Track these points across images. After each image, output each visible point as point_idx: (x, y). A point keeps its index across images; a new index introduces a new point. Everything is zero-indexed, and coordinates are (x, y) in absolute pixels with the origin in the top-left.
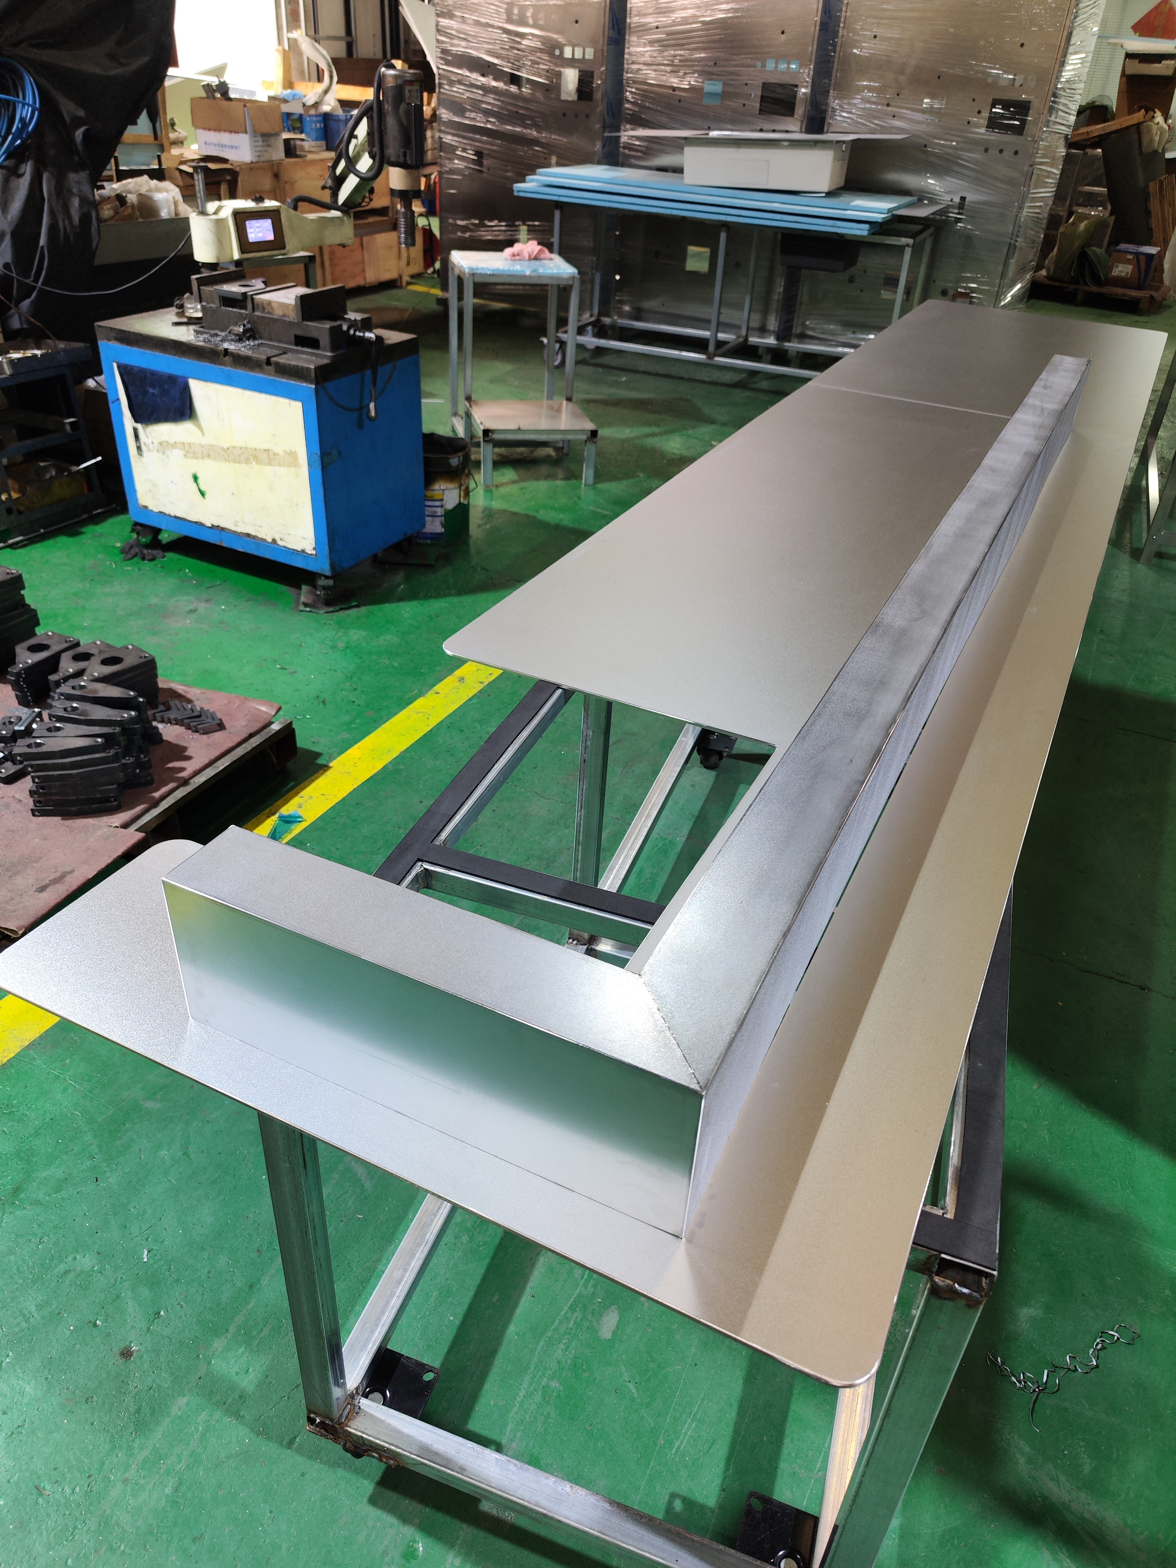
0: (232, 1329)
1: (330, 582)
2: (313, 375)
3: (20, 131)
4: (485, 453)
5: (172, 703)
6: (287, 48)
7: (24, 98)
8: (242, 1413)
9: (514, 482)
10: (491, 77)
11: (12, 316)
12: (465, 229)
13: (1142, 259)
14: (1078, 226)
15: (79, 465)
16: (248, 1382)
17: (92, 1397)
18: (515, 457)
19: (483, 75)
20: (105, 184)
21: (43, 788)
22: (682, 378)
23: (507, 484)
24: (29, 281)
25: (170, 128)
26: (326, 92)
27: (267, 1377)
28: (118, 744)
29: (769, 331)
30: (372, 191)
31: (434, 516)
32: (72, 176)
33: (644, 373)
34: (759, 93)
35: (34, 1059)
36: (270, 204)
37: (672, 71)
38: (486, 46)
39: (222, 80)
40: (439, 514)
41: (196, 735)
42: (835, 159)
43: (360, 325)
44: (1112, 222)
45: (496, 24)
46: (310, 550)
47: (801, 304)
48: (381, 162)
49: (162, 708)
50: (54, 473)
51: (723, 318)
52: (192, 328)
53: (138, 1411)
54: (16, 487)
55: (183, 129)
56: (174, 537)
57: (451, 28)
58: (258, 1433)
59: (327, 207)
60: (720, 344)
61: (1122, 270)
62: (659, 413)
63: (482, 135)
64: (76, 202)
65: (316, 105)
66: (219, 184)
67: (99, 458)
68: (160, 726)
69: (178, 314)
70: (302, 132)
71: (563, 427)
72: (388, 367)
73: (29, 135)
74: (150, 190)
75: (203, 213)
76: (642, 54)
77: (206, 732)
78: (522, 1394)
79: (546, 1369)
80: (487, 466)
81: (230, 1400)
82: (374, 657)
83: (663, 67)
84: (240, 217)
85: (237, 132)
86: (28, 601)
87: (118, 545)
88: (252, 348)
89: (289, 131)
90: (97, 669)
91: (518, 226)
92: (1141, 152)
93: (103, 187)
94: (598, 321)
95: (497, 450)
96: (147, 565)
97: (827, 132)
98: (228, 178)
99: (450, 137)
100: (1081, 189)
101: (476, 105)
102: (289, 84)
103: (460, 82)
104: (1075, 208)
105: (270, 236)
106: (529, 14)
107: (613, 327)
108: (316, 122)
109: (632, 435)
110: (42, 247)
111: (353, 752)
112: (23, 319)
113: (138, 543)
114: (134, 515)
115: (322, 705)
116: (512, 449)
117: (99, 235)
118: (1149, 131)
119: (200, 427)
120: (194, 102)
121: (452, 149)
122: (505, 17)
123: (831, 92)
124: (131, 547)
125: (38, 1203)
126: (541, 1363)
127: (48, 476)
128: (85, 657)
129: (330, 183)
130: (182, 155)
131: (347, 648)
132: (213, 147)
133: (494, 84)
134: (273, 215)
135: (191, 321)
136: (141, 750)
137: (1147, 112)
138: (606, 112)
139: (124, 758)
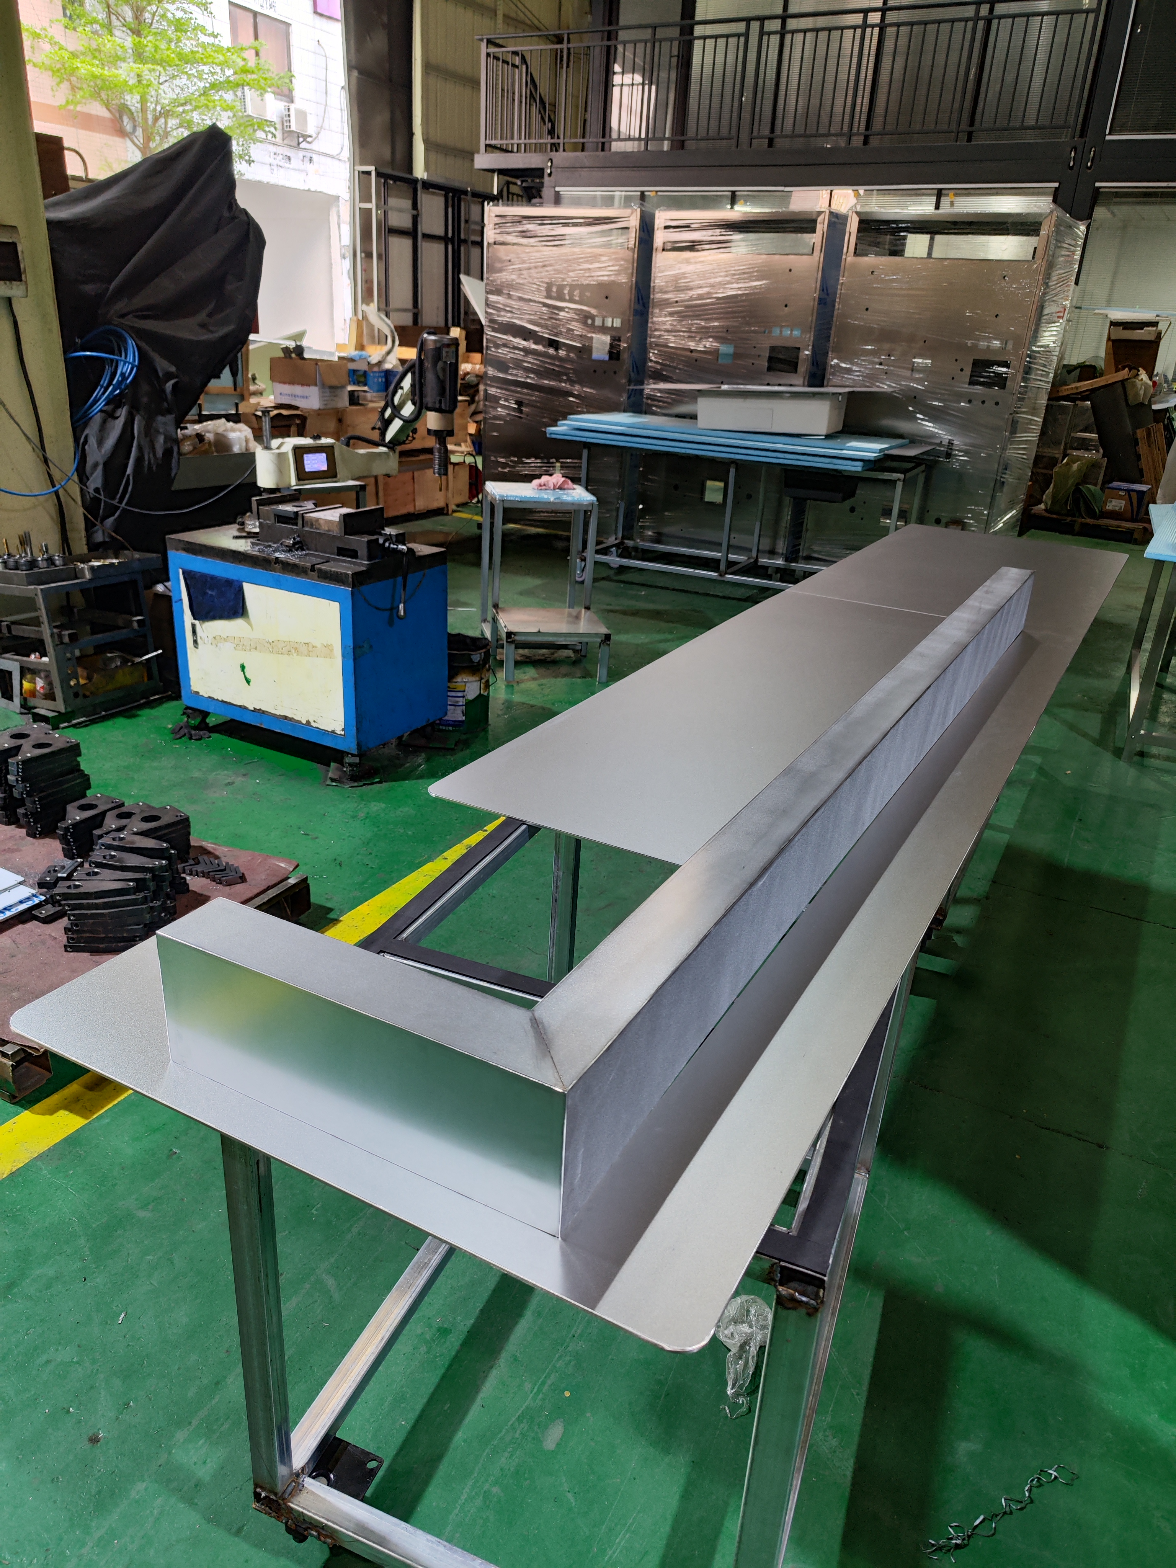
0: (195, 1422)
1: (357, 760)
2: (350, 579)
3: (119, 383)
4: (508, 654)
5: (200, 858)
6: (360, 318)
7: (126, 357)
8: (196, 1500)
9: (534, 679)
10: (532, 341)
11: (96, 532)
12: (505, 465)
13: (1134, 496)
14: (1071, 467)
15: (141, 657)
16: (204, 1473)
17: (58, 1478)
18: (537, 658)
19: (525, 340)
20: (188, 425)
21: (77, 925)
22: (697, 593)
23: (527, 680)
24: (115, 502)
25: (251, 382)
26: (388, 353)
27: (222, 1468)
28: (148, 889)
29: (778, 554)
30: (415, 431)
31: (455, 705)
32: (160, 418)
33: (662, 588)
34: (767, 354)
35: (41, 1169)
36: (326, 441)
37: (689, 337)
38: (527, 317)
39: (299, 344)
40: (461, 703)
41: (220, 887)
42: (832, 408)
43: (394, 540)
44: (1105, 464)
45: (537, 299)
46: (339, 731)
47: (807, 530)
48: (421, 408)
49: (191, 862)
50: (119, 663)
51: (733, 542)
52: (249, 540)
53: (99, 1493)
54: (85, 674)
55: (263, 382)
56: (221, 720)
57: (499, 303)
58: (209, 1521)
59: (376, 444)
60: (731, 564)
61: (1116, 504)
62: (672, 622)
63: (522, 388)
64: (161, 439)
65: (380, 363)
66: (289, 426)
67: (160, 651)
68: (188, 878)
69: (239, 530)
70: (365, 385)
71: (581, 631)
72: (419, 575)
73: (127, 387)
74: (226, 430)
75: (268, 448)
76: (664, 323)
77: (229, 884)
78: (464, 1497)
79: (489, 1475)
80: (509, 664)
81: (186, 1488)
82: (390, 827)
83: (681, 334)
84: (299, 452)
85: (308, 385)
86: (83, 767)
87: (170, 726)
88: (300, 557)
89: (354, 384)
90: (136, 825)
91: (553, 463)
92: (1127, 404)
93: (186, 428)
94: (622, 543)
95: (521, 651)
96: (193, 744)
97: (827, 386)
98: (298, 422)
99: (494, 390)
100: (1073, 435)
101: (518, 364)
102: (361, 347)
103: (505, 345)
104: (1069, 451)
105: (324, 467)
106: (566, 292)
107: (636, 549)
108: (379, 377)
109: (647, 641)
110: (129, 475)
111: (363, 908)
112: (106, 534)
113: (187, 725)
114: (186, 700)
115: (338, 867)
116: (535, 650)
117: (179, 465)
118: (1134, 385)
119: (250, 624)
120: (273, 361)
121: (496, 399)
122: (545, 294)
123: (830, 353)
124: (181, 728)
125: (29, 1298)
126: (485, 1469)
127: (113, 666)
128: (128, 815)
129: (379, 425)
130: (258, 404)
131: (367, 818)
132: (287, 397)
133: (534, 346)
134: (328, 450)
135: (250, 535)
136: (168, 897)
137: (1130, 370)
138: (631, 369)
139: (152, 902)
